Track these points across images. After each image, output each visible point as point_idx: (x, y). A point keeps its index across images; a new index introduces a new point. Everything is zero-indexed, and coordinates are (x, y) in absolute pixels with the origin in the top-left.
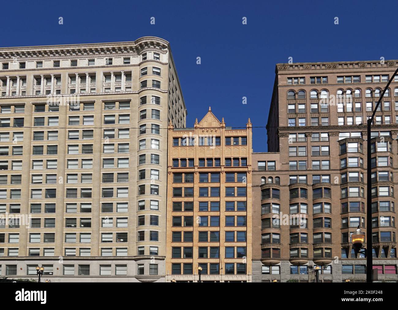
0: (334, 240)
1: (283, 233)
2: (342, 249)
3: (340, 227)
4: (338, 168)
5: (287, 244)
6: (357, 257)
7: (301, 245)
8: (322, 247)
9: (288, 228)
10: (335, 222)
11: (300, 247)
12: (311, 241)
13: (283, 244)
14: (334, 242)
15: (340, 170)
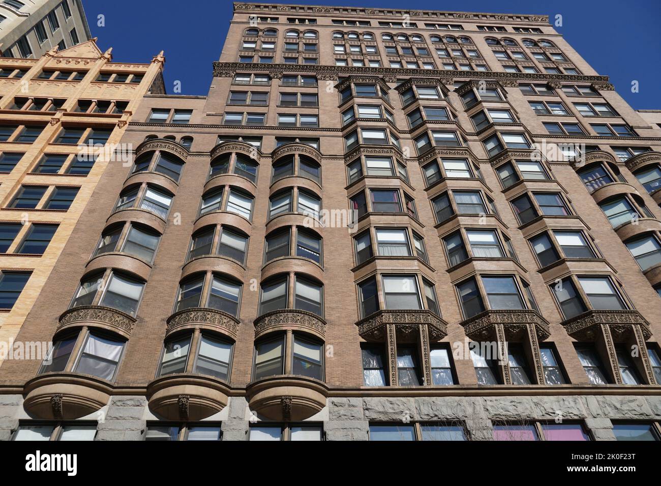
0: (333, 309)
1: (156, 277)
2: (361, 343)
3: (352, 262)
4: (339, 127)
5: (159, 318)
6: (425, 379)
7: (204, 319)
8: (284, 328)
9: (180, 261)
10: (332, 248)
11: (197, 327)
12: (249, 311)
13: (146, 319)
14: (332, 318)
15: (343, 129)
